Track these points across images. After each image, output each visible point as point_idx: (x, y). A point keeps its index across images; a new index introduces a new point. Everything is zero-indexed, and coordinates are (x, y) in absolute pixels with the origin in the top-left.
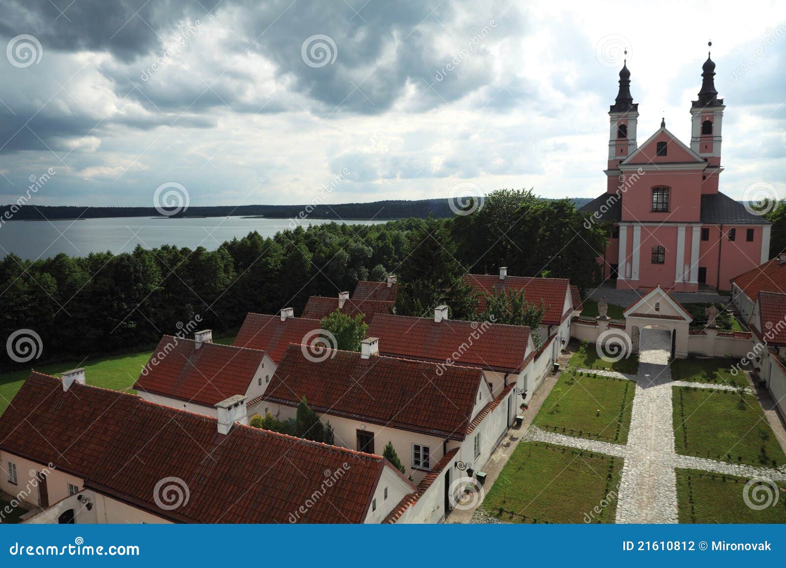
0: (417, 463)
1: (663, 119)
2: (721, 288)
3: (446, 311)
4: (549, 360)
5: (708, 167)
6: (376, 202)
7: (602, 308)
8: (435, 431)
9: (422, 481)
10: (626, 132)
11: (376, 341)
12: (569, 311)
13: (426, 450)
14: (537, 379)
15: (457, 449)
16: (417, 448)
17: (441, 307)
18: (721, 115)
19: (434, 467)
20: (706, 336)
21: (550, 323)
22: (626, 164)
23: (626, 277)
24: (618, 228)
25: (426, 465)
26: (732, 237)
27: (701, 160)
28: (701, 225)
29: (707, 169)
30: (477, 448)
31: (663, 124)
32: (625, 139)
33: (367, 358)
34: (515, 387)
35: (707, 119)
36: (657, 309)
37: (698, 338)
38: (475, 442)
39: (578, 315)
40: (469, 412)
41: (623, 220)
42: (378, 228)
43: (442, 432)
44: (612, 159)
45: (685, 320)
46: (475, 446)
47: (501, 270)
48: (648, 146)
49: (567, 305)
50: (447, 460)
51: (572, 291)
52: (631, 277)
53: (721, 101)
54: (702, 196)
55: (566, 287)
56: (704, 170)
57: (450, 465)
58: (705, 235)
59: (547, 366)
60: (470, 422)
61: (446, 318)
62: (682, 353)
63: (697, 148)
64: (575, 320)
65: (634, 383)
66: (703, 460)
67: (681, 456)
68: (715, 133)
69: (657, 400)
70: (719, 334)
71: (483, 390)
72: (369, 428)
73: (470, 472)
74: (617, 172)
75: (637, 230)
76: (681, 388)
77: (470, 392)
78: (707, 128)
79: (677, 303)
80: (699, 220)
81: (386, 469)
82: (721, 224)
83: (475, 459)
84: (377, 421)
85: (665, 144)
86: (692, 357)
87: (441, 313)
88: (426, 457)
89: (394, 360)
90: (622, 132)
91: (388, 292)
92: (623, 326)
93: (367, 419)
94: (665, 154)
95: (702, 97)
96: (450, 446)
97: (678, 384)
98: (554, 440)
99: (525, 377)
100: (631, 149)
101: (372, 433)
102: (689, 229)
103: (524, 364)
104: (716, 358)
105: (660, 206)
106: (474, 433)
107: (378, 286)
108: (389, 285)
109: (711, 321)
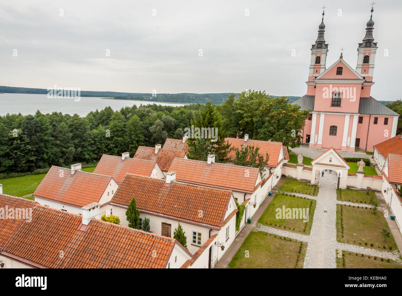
0: (194, 242)
1: (342, 54)
2: (367, 150)
3: (214, 158)
4: (269, 187)
5: (365, 82)
6: (178, 94)
7: (300, 159)
8: (205, 225)
9: (196, 252)
10: (320, 60)
11: (175, 173)
12: (281, 161)
13: (200, 234)
14: (262, 197)
15: (217, 235)
16: (195, 233)
17: (212, 155)
18: (375, 53)
19: (203, 245)
20: (357, 177)
21: (271, 166)
22: (319, 79)
23: (314, 142)
24: (311, 115)
25: (199, 243)
26: (376, 122)
27: (361, 78)
28: (359, 115)
29: (364, 83)
30: (227, 234)
31: (341, 57)
32: (319, 64)
33: (170, 183)
34: (249, 201)
35: (367, 55)
36: (330, 161)
37: (352, 178)
38: (227, 231)
39: (286, 162)
40: (224, 214)
41: (314, 110)
43: (209, 225)
44: (311, 76)
45: (346, 167)
47: (245, 136)
48: (331, 69)
49: (281, 156)
50: (210, 241)
51: (284, 149)
52: (317, 143)
53: (375, 44)
54: (360, 98)
55: (281, 147)
56: (363, 84)
57: (212, 243)
58: (361, 120)
59: (268, 190)
60: (224, 220)
61: (214, 162)
62: (343, 186)
63: (359, 71)
64: (285, 165)
65: (315, 201)
66: (352, 246)
67: (339, 243)
68: (370, 63)
69: (328, 212)
70: (365, 176)
71: (232, 202)
72: (169, 222)
73: (223, 248)
74: (313, 83)
75: (322, 116)
76: (341, 205)
77: (225, 204)
78: (366, 60)
79: (341, 158)
80: (357, 112)
81: (176, 246)
82: (370, 114)
83: (226, 241)
84: (173, 218)
85: (341, 68)
86: (348, 188)
87: (211, 159)
88: (200, 239)
89: (184, 185)
90: (318, 60)
91: (183, 145)
92: (311, 170)
93: (168, 216)
94: (341, 74)
95: (365, 41)
96: (213, 233)
97: (340, 203)
98: (270, 231)
99: (255, 196)
100: (322, 71)
101: (170, 225)
102: (352, 117)
103: (255, 188)
104: (362, 190)
105: (336, 103)
106: (226, 226)
107: (177, 141)
108: (184, 142)
109: (360, 169)
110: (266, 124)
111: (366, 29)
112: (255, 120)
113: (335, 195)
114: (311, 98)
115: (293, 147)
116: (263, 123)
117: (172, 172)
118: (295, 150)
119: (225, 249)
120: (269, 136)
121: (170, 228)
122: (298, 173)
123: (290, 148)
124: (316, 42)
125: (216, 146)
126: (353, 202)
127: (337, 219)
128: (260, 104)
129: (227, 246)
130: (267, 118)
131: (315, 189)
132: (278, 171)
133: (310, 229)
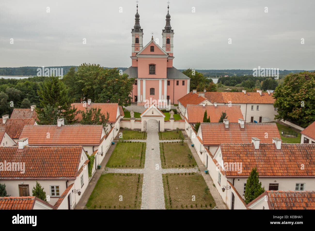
0: (53, 194)
1: (152, 37)
2: (175, 103)
3: (63, 121)
4: (112, 138)
5: (169, 57)
6: (21, 67)
7: (132, 114)
8: (61, 178)
9: (56, 203)
10: (138, 41)
11: (27, 139)
12: (119, 117)
13: (57, 187)
14: (107, 146)
15: (73, 184)
16: (53, 187)
17: (61, 119)
18: (173, 37)
19: (62, 195)
20: (170, 122)
21: (111, 122)
22: (139, 55)
23: (140, 101)
24: (137, 81)
25: (58, 194)
26: (178, 84)
27: (166, 54)
28: (167, 79)
29: (169, 58)
30: (82, 182)
31: (152, 39)
32: (138, 44)
33: (22, 148)
34: (98, 152)
35: (168, 38)
36: (153, 113)
37: (167, 123)
38: (81, 179)
39: (123, 118)
40: (77, 166)
41: (138, 77)
42: (23, 81)
43: (65, 178)
44: (133, 52)
45: (162, 116)
46: (81, 181)
47: (88, 101)
48: (147, 48)
49: (118, 114)
50: (68, 190)
51: (120, 108)
52: (143, 101)
53: (173, 31)
54: (167, 68)
55: (117, 107)
56: (168, 58)
57: (70, 191)
58: (169, 83)
59: (111, 140)
60: (78, 171)
61: (63, 124)
62: (162, 130)
63: (165, 49)
64: (121, 120)
65: (146, 143)
66: (171, 169)
67: (164, 169)
68: (171, 44)
69: (154, 149)
70: (175, 121)
71: (83, 155)
72: (26, 183)
73: (79, 193)
74: (135, 57)
75: (144, 82)
76: (162, 143)
77: (77, 157)
78: (168, 41)
79: (159, 110)
80: (166, 78)
81: (36, 202)
82: (174, 79)
83: (82, 187)
84: (30, 178)
85: (153, 47)
86: (166, 130)
87: (60, 122)
88: (58, 191)
89: (37, 148)
90: (137, 41)
91: (32, 113)
92: (140, 121)
93: (24, 178)
94: (153, 51)
95: (166, 29)
96: (69, 184)
97: (161, 141)
98: (116, 171)
99: (102, 147)
100: (141, 48)
101: (28, 185)
102: (163, 81)
103: (101, 141)
104: (174, 130)
105: (152, 72)
106: (80, 175)
107: (26, 111)
108: (32, 110)
109: (172, 117)
110: (104, 90)
111: (166, 20)
112: (95, 87)
113: (158, 137)
114: (135, 69)
115: (126, 105)
116: (102, 90)
117: (24, 138)
118: (128, 108)
119: (82, 194)
120: (108, 99)
121: (28, 188)
122: (132, 125)
123: (124, 107)
124: (134, 27)
125: (64, 111)
126: (169, 139)
127: (161, 153)
128: (97, 74)
129: (83, 191)
130: (104, 85)
131: (144, 134)
132: (117, 125)
133: (144, 163)
